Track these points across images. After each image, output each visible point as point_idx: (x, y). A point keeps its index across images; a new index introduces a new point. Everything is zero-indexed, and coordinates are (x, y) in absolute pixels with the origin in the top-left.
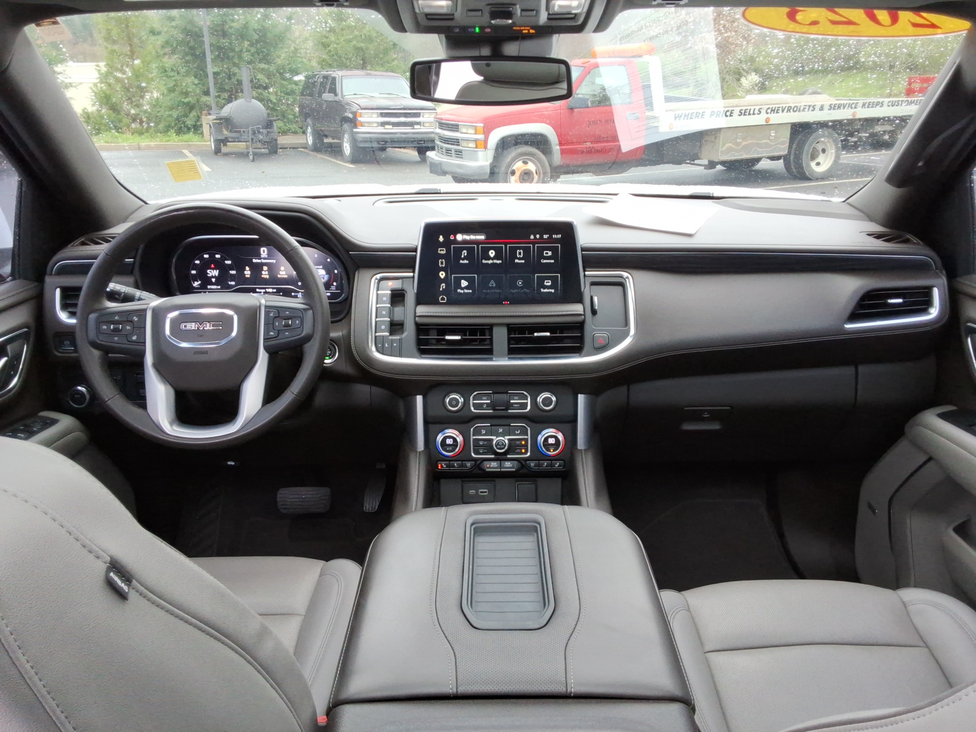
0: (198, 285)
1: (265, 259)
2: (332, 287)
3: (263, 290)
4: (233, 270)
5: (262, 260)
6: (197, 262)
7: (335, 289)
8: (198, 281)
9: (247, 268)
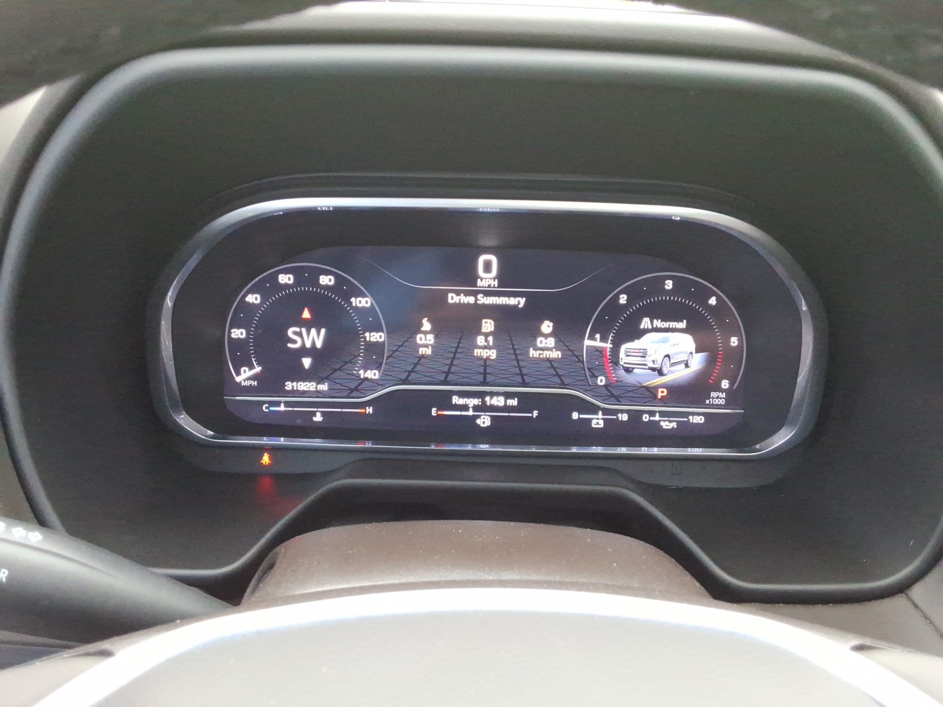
0: (249, 379)
1: (488, 293)
2: (713, 394)
3: (476, 401)
4: (378, 329)
5: (480, 296)
6: (253, 299)
7: (722, 402)
8: (251, 367)
9: (426, 325)
